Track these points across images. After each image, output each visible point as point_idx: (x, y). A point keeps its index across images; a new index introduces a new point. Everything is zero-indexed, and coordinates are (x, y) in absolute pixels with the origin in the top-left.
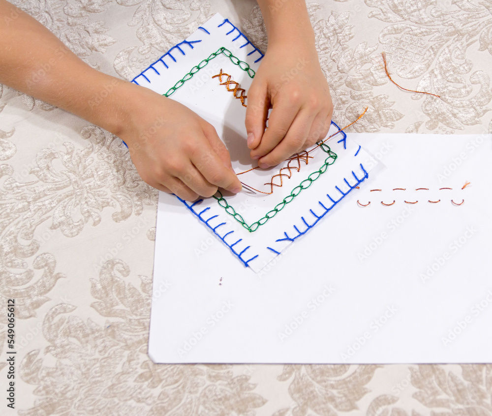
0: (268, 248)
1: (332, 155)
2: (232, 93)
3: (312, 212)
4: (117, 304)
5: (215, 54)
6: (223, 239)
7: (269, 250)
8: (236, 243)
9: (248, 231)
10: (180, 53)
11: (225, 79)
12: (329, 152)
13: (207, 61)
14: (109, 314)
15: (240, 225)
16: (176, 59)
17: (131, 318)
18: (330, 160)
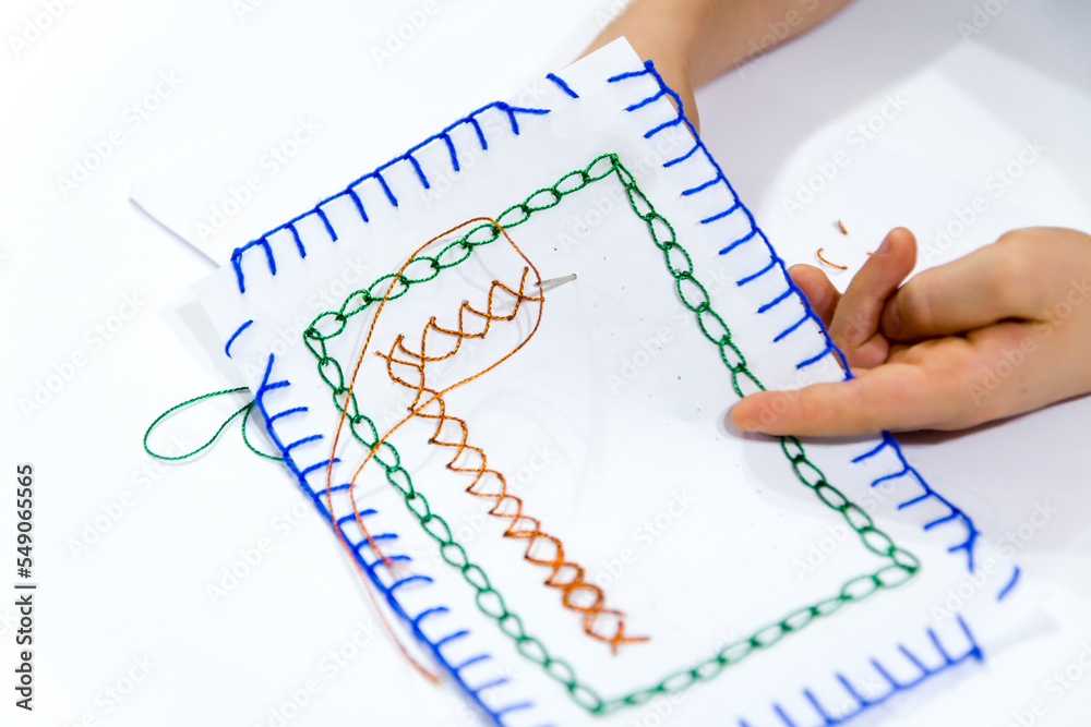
1: (316, 345)
2: (591, 580)
8: (662, 127)
11: (606, 626)
12: (324, 361)
18: (328, 327)
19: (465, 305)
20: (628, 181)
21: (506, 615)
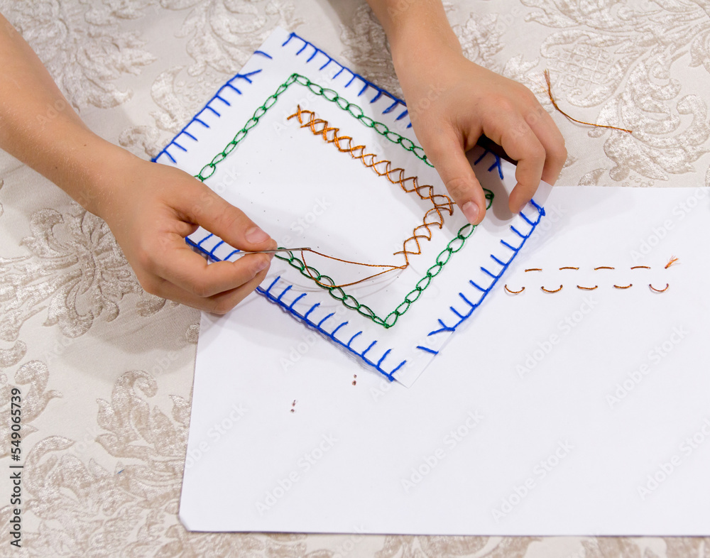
0: (419, 347)
2: (320, 137)
3: (474, 285)
4: (136, 438)
5: (285, 86)
6: (349, 348)
7: (421, 351)
8: (369, 348)
9: (382, 327)
10: (235, 93)
11: (306, 118)
13: (276, 97)
14: (122, 453)
15: (369, 320)
16: (229, 101)
17: (155, 459)
19: (429, 239)
20: (376, 319)
21: (347, 109)
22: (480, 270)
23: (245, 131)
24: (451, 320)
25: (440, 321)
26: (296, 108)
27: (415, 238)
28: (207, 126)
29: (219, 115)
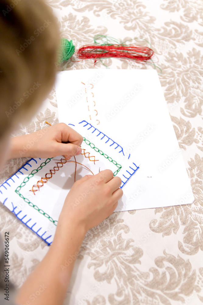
0: (128, 159)
2: (45, 184)
3: (107, 142)
4: (172, 222)
5: (20, 195)
6: (128, 179)
7: (129, 158)
8: (129, 173)
9: (121, 169)
10: (21, 213)
11: (35, 188)
13: (24, 199)
14: (178, 224)
15: (119, 172)
16: (25, 215)
17: (176, 214)
19: (89, 153)
21: (33, 174)
22: (101, 140)
23: (39, 210)
24: (119, 149)
25: (120, 152)
26: (30, 192)
27: (89, 157)
28: (36, 223)
29: (31, 219)
